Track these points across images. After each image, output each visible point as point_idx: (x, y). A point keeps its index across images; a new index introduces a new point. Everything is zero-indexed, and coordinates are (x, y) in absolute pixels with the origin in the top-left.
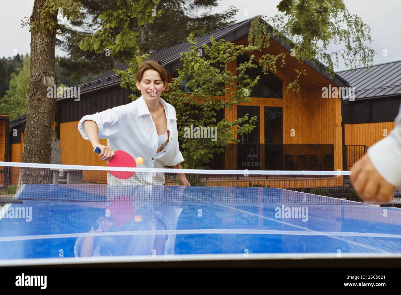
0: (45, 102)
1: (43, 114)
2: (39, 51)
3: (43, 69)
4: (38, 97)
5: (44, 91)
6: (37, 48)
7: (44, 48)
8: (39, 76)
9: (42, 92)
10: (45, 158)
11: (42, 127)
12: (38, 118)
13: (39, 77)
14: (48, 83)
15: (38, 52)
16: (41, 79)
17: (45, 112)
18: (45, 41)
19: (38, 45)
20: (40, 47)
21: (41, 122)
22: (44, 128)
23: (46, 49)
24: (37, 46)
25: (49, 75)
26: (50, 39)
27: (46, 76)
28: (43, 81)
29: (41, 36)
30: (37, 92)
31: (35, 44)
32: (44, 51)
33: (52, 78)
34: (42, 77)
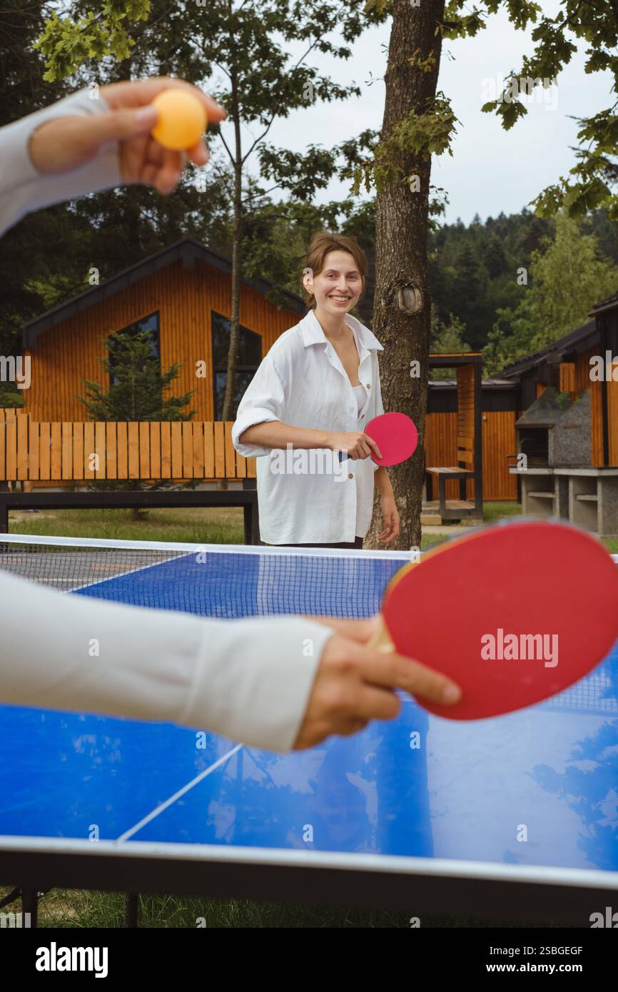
0: (403, 346)
1: (399, 372)
2: (389, 235)
3: (398, 275)
4: (388, 336)
5: (399, 323)
6: (386, 228)
7: (400, 228)
8: (389, 289)
9: (396, 325)
10: (407, 470)
11: (397, 403)
12: (389, 383)
13: (390, 293)
14: (408, 304)
15: (389, 237)
16: (392, 296)
17: (402, 370)
18: (402, 211)
19: (388, 222)
20: (391, 226)
21: (397, 390)
22: (402, 405)
23: (404, 229)
24: (386, 223)
25: (410, 287)
26: (412, 206)
27: (403, 289)
28: (397, 302)
29: (393, 201)
30: (385, 327)
31: (382, 220)
32: (400, 233)
33: (417, 292)
34: (394, 293)
